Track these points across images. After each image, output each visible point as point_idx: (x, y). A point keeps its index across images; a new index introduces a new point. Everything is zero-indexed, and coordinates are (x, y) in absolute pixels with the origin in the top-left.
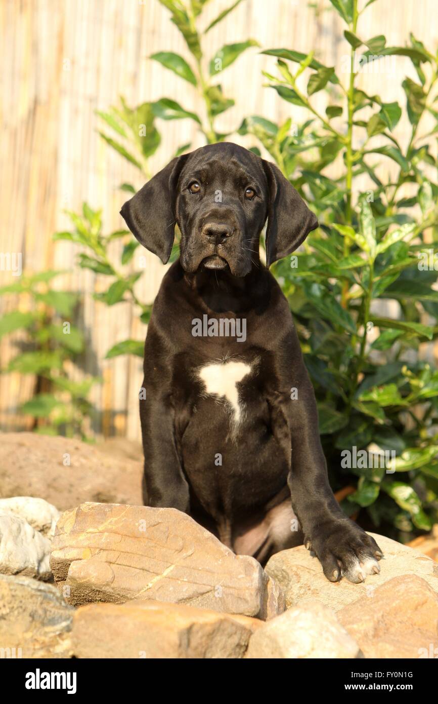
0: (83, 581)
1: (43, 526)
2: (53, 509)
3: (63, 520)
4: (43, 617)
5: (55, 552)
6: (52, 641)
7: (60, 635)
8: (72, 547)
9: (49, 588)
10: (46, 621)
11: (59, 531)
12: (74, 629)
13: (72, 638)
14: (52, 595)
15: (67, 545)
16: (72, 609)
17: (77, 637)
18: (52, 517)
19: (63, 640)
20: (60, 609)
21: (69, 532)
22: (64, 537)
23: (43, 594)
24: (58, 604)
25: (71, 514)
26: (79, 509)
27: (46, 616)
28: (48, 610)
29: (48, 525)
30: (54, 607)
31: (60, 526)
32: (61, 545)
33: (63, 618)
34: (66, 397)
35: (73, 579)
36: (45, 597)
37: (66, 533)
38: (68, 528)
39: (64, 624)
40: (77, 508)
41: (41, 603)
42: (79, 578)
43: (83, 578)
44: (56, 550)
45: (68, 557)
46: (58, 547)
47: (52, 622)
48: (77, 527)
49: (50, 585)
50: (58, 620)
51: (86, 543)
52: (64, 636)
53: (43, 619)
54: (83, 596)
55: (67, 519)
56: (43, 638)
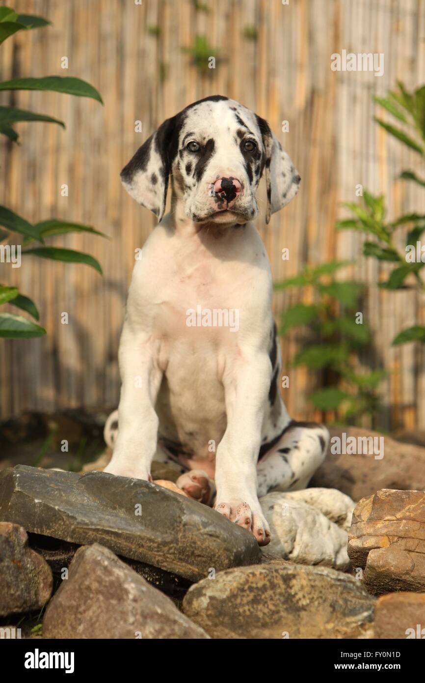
0: (382, 570)
1: (339, 517)
2: (347, 499)
3: (360, 508)
4: (344, 607)
5: (352, 540)
6: (355, 631)
7: (362, 626)
8: (370, 535)
9: (348, 578)
10: (346, 611)
11: (356, 518)
12: (377, 618)
13: (374, 627)
14: (352, 585)
15: (364, 533)
16: (373, 598)
17: (381, 628)
18: (347, 508)
19: (365, 630)
20: (360, 599)
21: (366, 519)
22: (361, 525)
23: (343, 583)
24: (358, 594)
25: (368, 501)
26: (376, 496)
27: (346, 606)
28: (349, 600)
29: (343, 516)
30: (353, 597)
31: (357, 514)
32: (359, 534)
33: (364, 608)
34: (353, 390)
35: (372, 568)
36: (345, 587)
37: (363, 521)
38: (365, 516)
39: (366, 614)
40: (374, 496)
41: (342, 593)
42: (378, 567)
43: (383, 566)
44: (354, 538)
45: (366, 546)
46: (356, 535)
47: (353, 612)
48: (375, 515)
49: (350, 575)
50: (359, 610)
51: (384, 531)
52: (367, 627)
53: (345, 609)
54: (383, 585)
55: (364, 507)
56: (345, 629)
